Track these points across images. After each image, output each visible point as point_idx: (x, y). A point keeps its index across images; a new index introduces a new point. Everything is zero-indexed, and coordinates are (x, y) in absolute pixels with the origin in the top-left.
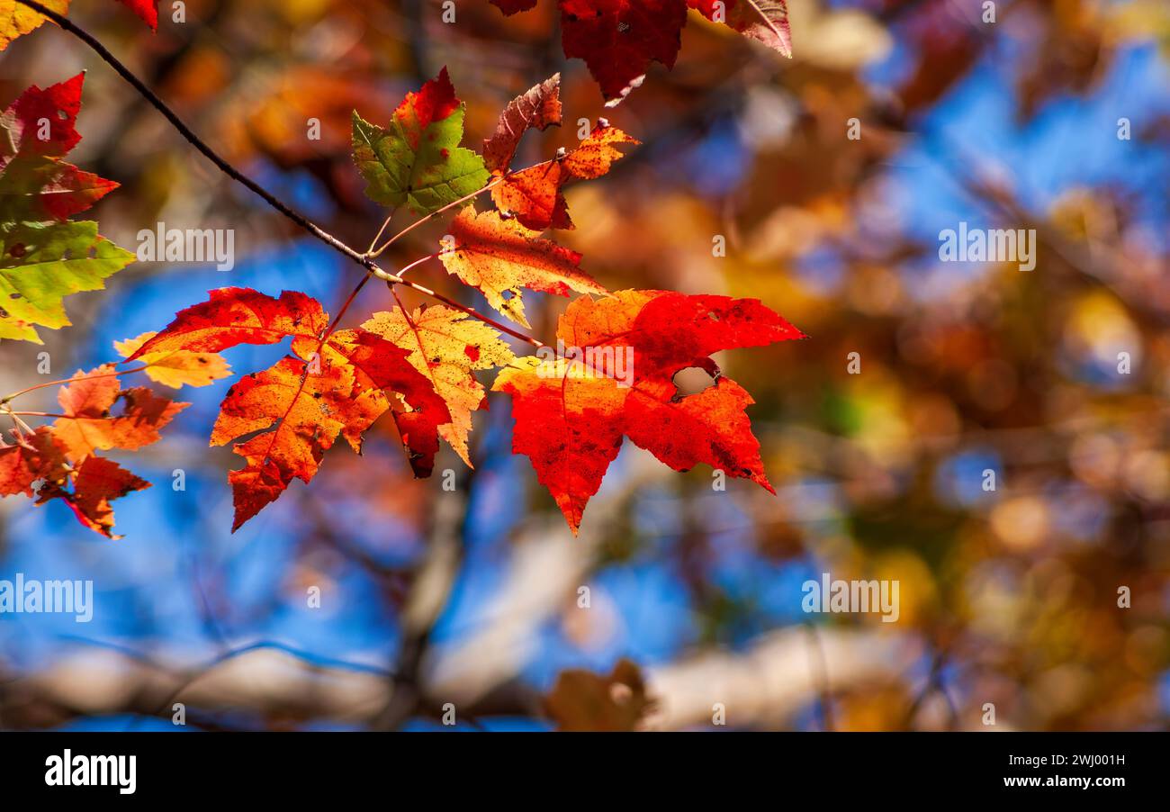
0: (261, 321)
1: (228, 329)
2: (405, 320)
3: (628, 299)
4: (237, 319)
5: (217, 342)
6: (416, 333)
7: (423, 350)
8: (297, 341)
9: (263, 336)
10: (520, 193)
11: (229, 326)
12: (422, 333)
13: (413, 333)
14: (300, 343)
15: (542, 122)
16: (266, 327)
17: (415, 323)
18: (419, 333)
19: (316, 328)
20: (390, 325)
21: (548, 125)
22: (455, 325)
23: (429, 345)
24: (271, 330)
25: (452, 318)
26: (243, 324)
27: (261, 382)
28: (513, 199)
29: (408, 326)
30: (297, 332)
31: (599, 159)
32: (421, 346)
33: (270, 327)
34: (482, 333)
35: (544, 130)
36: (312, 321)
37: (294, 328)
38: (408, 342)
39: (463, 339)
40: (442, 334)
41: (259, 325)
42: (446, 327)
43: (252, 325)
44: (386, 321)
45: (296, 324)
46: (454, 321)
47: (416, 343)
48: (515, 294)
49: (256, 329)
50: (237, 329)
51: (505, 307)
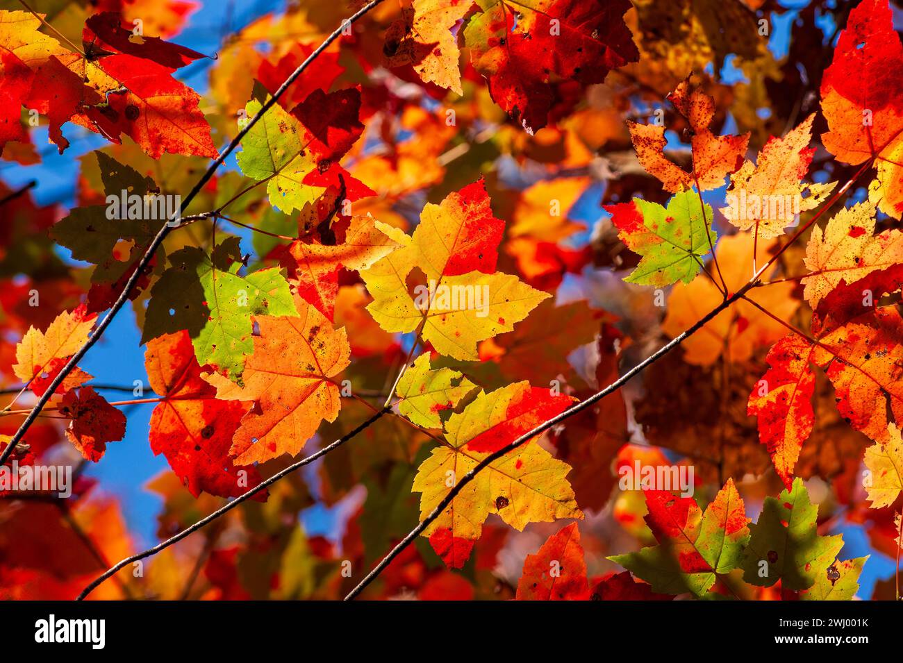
0: (791, 383)
1: (792, 409)
2: (814, 277)
3: (833, 106)
4: (784, 400)
5: (803, 418)
6: (826, 271)
7: (845, 269)
8: (815, 361)
9: (806, 383)
10: (711, 168)
11: (789, 407)
12: (829, 266)
13: (827, 273)
14: (816, 359)
15: (660, 142)
16: (797, 381)
17: (818, 270)
18: (828, 269)
19: (805, 345)
20: (817, 289)
21: (664, 138)
22: (827, 241)
23: (842, 263)
24: (800, 377)
25: (820, 242)
26: (791, 396)
27: (846, 396)
28: (716, 175)
29: (820, 276)
30: (806, 360)
31: (700, 103)
32: (841, 269)
33: (798, 378)
34: (839, 222)
35: (667, 142)
36: (798, 346)
37: (802, 361)
38: (835, 278)
39: (842, 237)
40: (833, 252)
41: (795, 385)
42: (827, 247)
43: (793, 390)
44: (813, 291)
45: (798, 358)
46: (823, 240)
47: (837, 272)
48: (806, 188)
49: (797, 388)
50: (794, 401)
51: (817, 197)
